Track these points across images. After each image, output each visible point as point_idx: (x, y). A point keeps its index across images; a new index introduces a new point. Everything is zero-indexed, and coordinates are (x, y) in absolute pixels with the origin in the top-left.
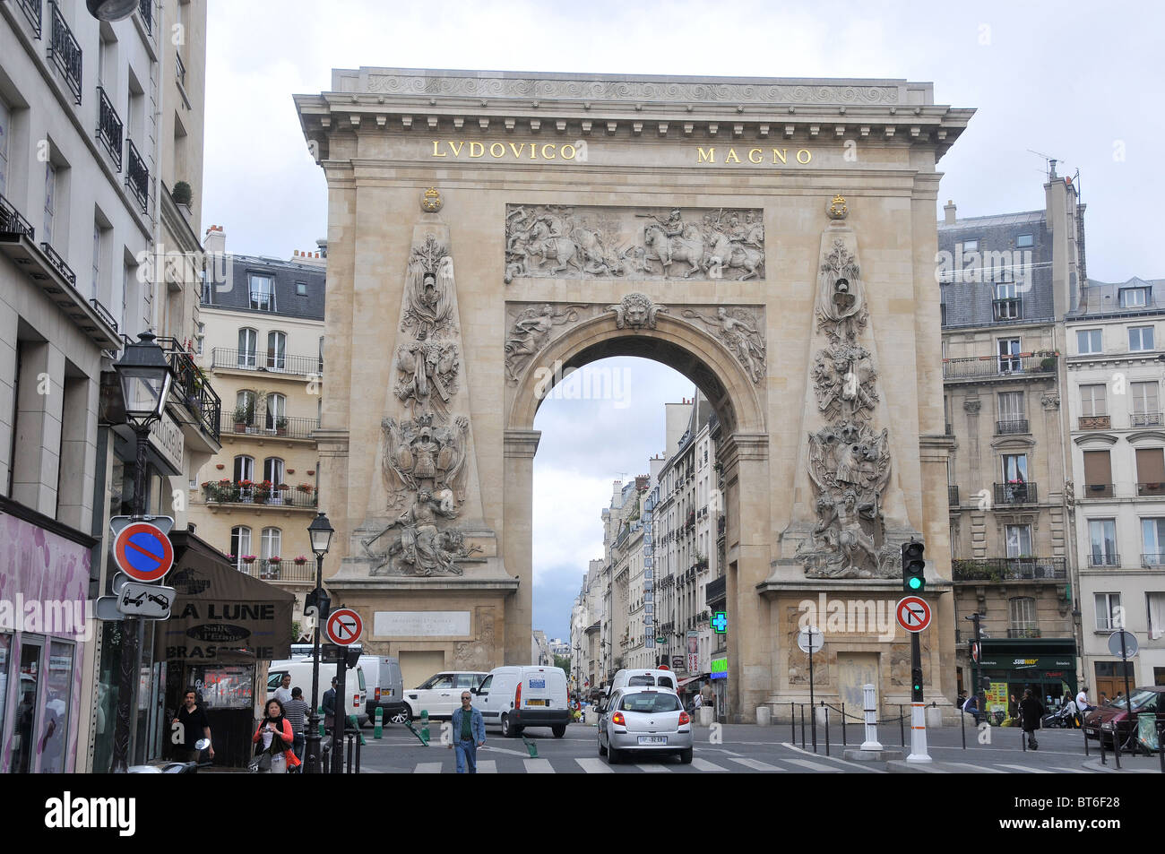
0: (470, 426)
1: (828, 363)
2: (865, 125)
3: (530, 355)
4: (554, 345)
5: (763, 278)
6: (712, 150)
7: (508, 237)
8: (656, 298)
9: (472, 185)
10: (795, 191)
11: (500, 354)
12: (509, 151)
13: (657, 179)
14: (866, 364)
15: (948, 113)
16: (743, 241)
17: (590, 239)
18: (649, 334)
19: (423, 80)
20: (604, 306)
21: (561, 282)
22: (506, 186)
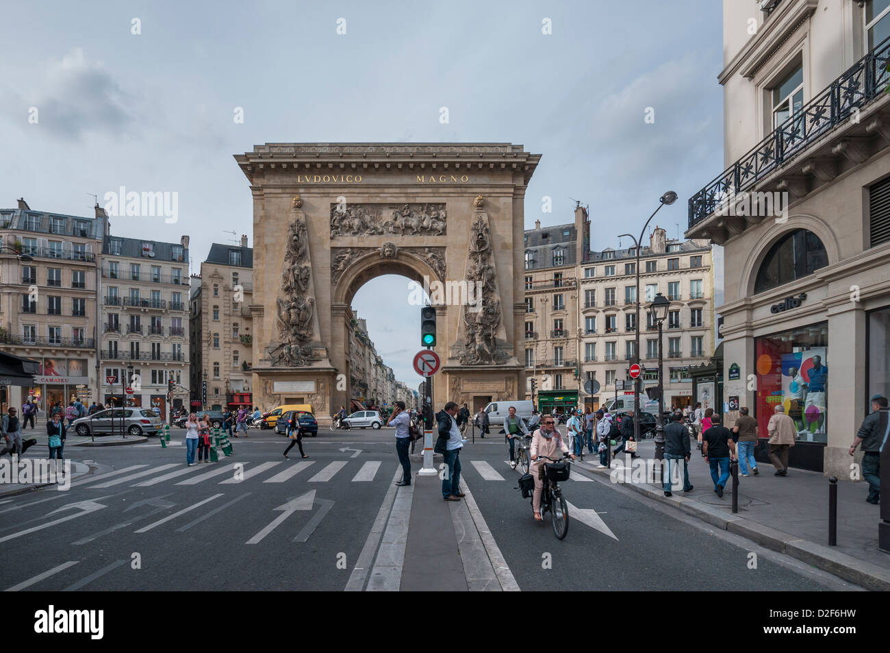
0: (315, 302)
1: (473, 272)
2: (492, 162)
3: (342, 271)
4: (353, 266)
5: (446, 234)
6: (423, 177)
7: (331, 218)
8: (398, 244)
9: (315, 195)
10: (460, 195)
11: (329, 271)
12: (332, 179)
13: (398, 190)
14: (490, 271)
15: (529, 156)
16: (437, 218)
17: (367, 218)
18: (395, 261)
19: (293, 148)
20: (374, 248)
21: (355, 238)
22: (331, 195)
